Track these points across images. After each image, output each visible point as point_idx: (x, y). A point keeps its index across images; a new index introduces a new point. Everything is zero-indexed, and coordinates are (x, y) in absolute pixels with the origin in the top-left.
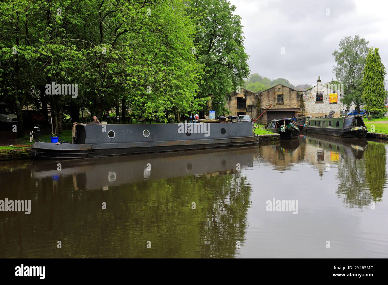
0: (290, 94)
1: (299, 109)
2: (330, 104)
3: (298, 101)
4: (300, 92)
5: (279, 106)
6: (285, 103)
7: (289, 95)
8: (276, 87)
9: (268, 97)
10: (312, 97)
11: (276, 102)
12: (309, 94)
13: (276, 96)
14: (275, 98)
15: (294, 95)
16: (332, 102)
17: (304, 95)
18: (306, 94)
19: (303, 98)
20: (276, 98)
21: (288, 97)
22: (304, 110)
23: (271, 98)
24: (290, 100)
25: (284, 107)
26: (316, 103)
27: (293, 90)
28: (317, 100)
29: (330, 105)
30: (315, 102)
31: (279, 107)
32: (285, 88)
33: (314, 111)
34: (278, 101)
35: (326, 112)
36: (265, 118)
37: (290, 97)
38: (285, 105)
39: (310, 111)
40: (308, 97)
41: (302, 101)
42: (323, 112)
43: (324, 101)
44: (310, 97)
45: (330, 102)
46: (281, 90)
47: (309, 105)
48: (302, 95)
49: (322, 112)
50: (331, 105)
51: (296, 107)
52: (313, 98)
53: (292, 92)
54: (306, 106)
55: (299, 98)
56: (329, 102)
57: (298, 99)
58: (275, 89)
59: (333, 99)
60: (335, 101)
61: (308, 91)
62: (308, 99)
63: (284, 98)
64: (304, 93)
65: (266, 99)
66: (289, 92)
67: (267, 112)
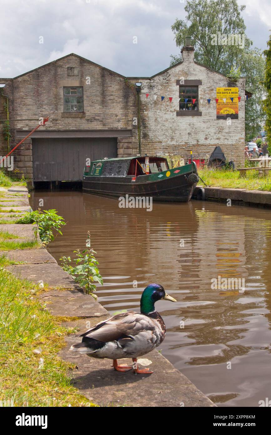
0: (103, 84)
1: (130, 131)
2: (219, 117)
3: (126, 107)
4: (133, 82)
5: (70, 120)
6: (87, 114)
7: (99, 89)
8: (60, 63)
9: (38, 94)
10: (167, 96)
11: (62, 109)
12: (160, 87)
13: (61, 92)
14: (56, 96)
15: (114, 88)
16: (223, 112)
17: (145, 91)
18: (151, 87)
19: (143, 98)
20: (62, 96)
21: (96, 96)
22: (146, 136)
23: (44, 98)
24: (103, 103)
25: (84, 125)
26: (179, 114)
27: (112, 74)
28: (181, 107)
29: (217, 121)
30: (175, 113)
31: (73, 124)
32: (87, 66)
33: (172, 139)
34: (66, 108)
35: (208, 142)
36: (26, 158)
37: (103, 94)
38: (88, 120)
39: (161, 138)
40: (155, 97)
41: (139, 107)
42: (198, 141)
43: (201, 109)
44: (163, 98)
45: (218, 113)
46: (76, 72)
47: (159, 120)
48: (139, 89)
49: (195, 143)
50: (221, 121)
51: (120, 125)
52: (171, 99)
53: (108, 79)
54: (151, 124)
55: (132, 99)
56: (214, 113)
57: (127, 102)
58: (59, 70)
59: (226, 105)
60: (232, 111)
61: (156, 78)
62: (156, 103)
63: (85, 97)
64: (145, 82)
65: (29, 101)
66: (100, 80)
67: (33, 140)
